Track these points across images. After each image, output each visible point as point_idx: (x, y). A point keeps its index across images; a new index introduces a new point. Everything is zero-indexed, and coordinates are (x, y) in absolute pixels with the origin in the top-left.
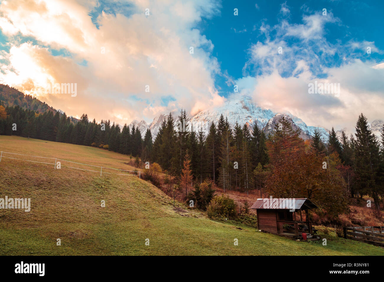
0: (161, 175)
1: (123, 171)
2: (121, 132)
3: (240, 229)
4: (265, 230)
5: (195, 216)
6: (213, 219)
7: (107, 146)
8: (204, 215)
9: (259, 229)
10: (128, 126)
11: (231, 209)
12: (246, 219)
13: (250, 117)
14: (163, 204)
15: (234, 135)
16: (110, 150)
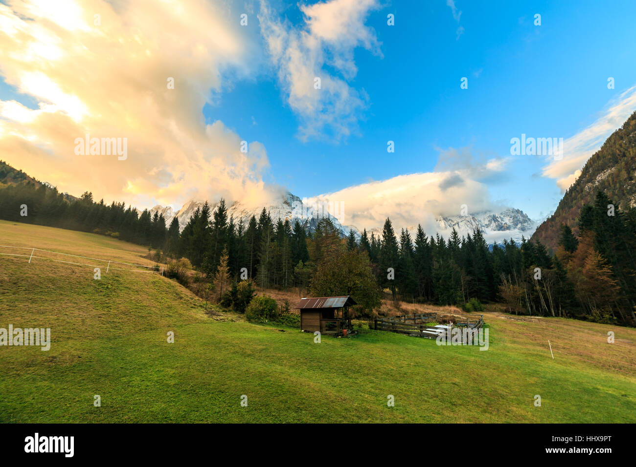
0: (191, 272)
1: (139, 266)
2: (140, 218)
3: (282, 331)
4: (308, 330)
5: (232, 320)
6: (252, 322)
7: (117, 234)
8: (242, 318)
9: (302, 329)
10: (149, 212)
11: (272, 310)
13: (290, 213)
14: (192, 307)
15: (275, 230)
16: (120, 240)
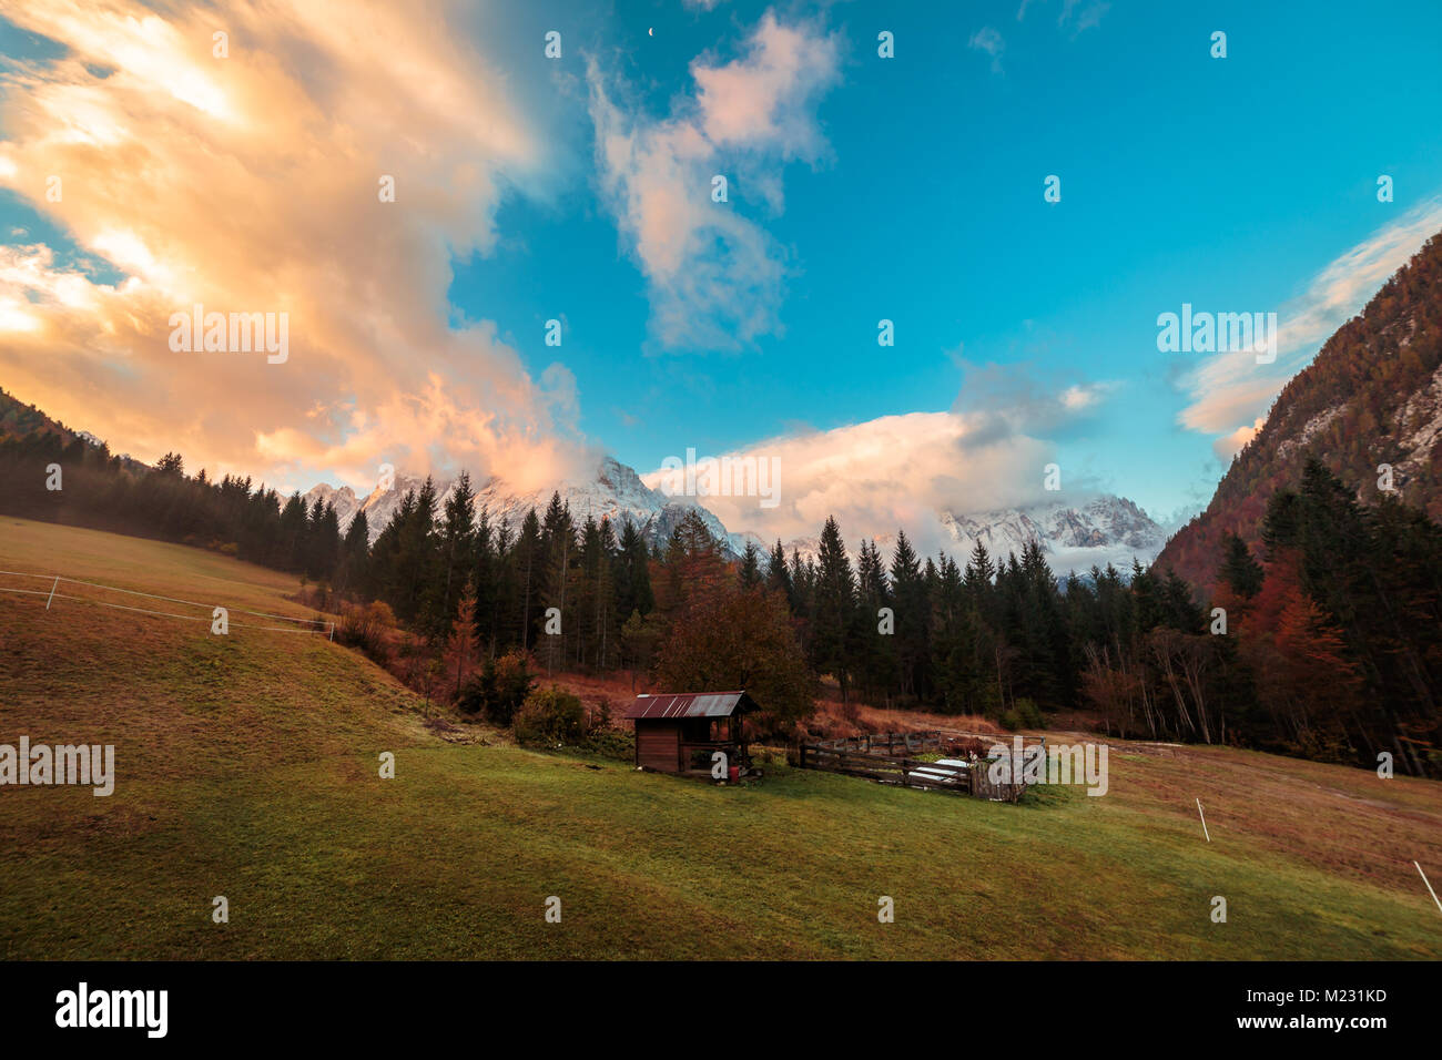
0: (394, 634)
1: (281, 618)
2: (281, 511)
3: (595, 767)
4: (650, 766)
5: (483, 741)
6: (527, 748)
7: (233, 546)
8: (506, 738)
9: (638, 765)
10: (304, 500)
11: (572, 721)
12: (604, 743)
13: (614, 503)
14: (396, 712)
15: (579, 542)
16: (239, 559)
